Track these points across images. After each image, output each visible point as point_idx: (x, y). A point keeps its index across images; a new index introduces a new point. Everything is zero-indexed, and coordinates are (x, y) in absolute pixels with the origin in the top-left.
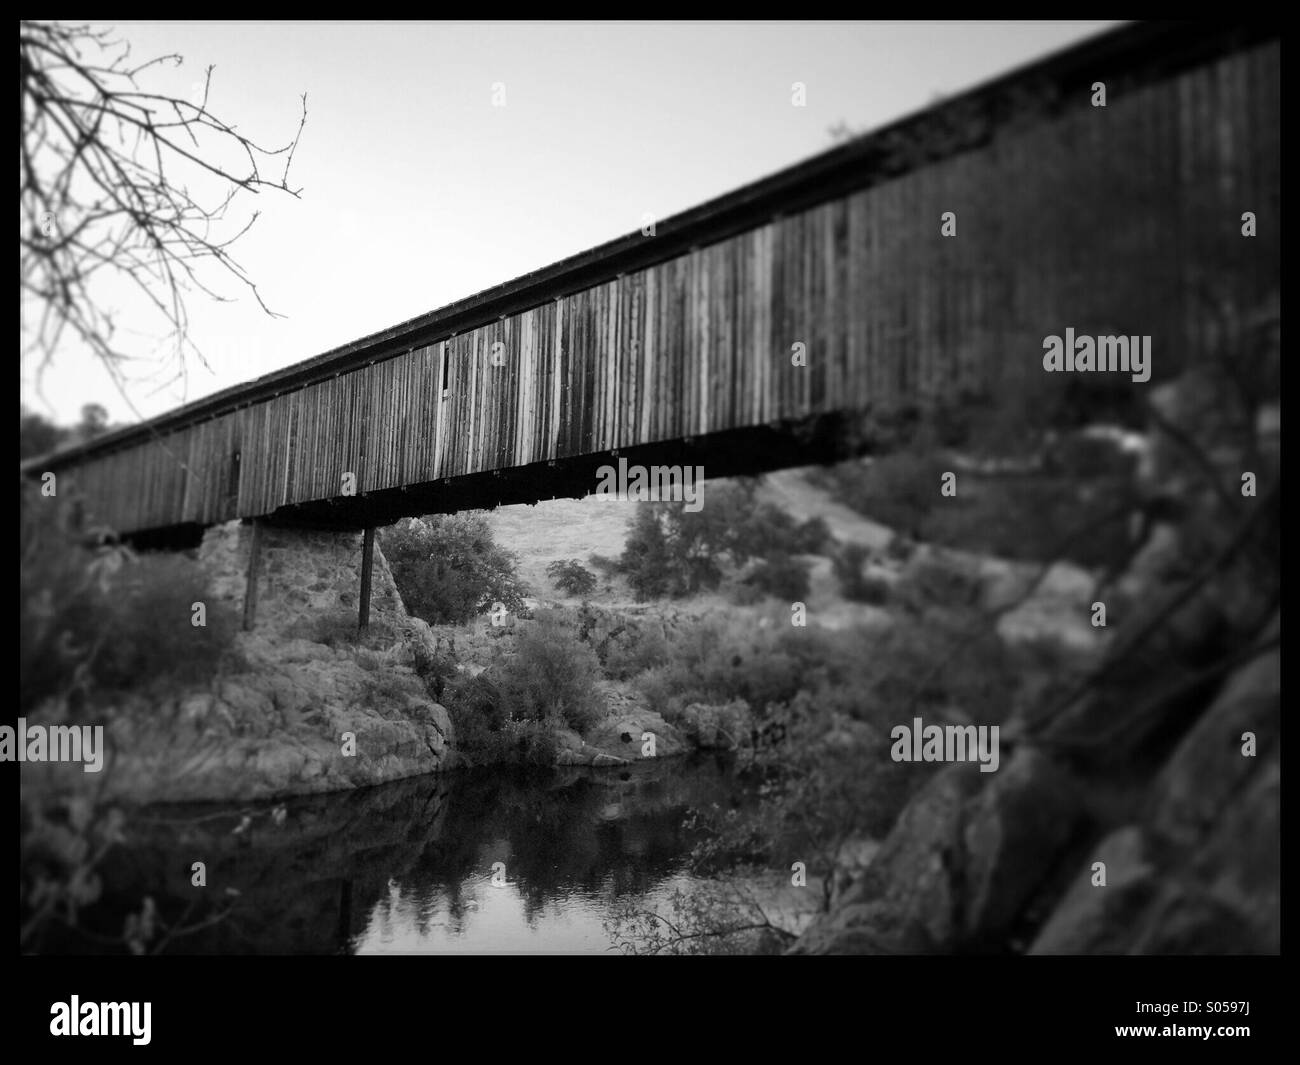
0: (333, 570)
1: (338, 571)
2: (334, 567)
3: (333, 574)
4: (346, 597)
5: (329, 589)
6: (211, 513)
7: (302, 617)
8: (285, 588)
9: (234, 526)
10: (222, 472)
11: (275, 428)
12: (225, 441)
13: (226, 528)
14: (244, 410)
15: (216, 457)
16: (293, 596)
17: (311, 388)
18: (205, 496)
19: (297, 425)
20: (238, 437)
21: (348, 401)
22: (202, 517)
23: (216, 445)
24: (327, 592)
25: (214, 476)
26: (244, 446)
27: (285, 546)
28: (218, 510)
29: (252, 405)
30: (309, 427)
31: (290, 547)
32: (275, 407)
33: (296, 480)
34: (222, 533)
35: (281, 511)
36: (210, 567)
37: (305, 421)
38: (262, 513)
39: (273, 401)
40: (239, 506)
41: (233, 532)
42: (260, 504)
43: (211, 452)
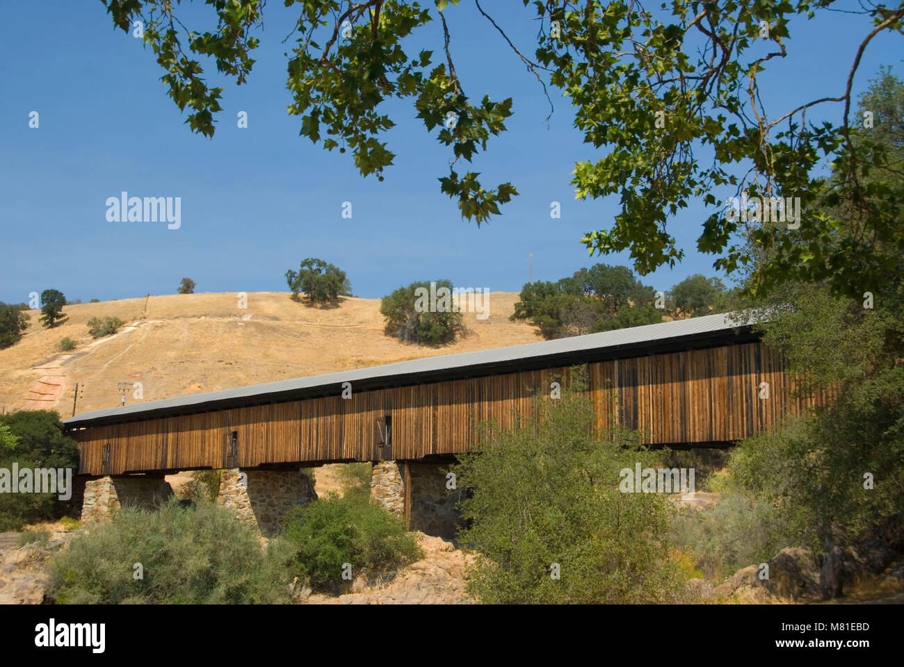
6: (369, 454)
7: (433, 522)
8: (422, 503)
9: (391, 464)
10: (376, 428)
11: (419, 405)
12: (377, 408)
13: (387, 466)
14: (392, 390)
15: (369, 417)
16: (427, 508)
17: (447, 383)
18: (361, 442)
19: (437, 405)
20: (389, 406)
21: (476, 395)
22: (361, 456)
23: (369, 410)
24: (446, 504)
25: (368, 430)
26: (394, 413)
27: (420, 476)
28: (375, 453)
29: (398, 387)
30: (447, 407)
31: (423, 476)
32: (418, 391)
33: (440, 439)
34: (384, 469)
35: (427, 456)
36: (379, 492)
37: (444, 404)
38: (413, 457)
39: (417, 387)
40: (394, 452)
41: (391, 468)
42: (411, 452)
43: (365, 413)
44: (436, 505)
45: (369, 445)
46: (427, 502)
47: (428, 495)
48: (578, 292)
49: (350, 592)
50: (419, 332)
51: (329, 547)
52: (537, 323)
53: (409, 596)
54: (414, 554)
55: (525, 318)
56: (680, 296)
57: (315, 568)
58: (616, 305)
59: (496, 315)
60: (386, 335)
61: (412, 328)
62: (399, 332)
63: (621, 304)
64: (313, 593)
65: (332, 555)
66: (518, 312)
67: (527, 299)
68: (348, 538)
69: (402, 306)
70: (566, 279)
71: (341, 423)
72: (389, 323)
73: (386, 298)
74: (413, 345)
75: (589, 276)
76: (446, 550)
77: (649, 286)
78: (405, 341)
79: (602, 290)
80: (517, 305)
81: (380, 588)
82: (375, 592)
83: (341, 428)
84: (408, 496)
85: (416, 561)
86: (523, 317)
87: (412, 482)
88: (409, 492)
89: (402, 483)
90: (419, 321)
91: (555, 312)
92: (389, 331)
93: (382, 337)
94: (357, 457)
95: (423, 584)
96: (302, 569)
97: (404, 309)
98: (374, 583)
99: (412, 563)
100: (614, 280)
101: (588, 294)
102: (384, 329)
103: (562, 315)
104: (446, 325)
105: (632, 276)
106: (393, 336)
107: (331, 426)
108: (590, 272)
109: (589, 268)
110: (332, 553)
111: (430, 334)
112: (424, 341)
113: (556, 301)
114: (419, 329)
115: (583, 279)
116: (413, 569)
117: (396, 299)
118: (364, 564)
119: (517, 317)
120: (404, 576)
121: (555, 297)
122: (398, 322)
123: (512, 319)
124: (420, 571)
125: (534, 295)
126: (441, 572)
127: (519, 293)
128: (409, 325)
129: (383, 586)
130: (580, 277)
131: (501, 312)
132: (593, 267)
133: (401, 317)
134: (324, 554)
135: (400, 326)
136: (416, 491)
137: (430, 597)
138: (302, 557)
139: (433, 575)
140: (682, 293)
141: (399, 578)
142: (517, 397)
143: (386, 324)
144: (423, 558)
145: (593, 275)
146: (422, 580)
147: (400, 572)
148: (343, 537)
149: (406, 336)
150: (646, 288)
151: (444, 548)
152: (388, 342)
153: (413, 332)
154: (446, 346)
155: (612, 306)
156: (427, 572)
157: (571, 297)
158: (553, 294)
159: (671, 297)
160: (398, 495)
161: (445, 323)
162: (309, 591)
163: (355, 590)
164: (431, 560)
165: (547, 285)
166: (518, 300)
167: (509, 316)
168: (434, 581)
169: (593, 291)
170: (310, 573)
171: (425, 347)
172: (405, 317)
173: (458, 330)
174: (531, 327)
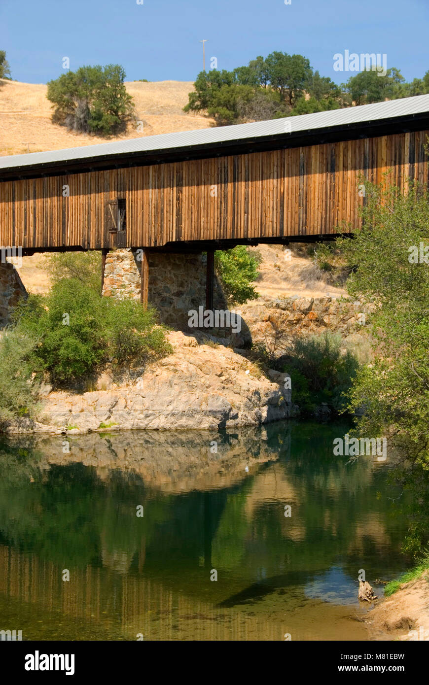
0: (186, 281)
1: (189, 282)
2: (186, 279)
3: (186, 284)
4: (195, 300)
5: (185, 295)
6: (98, 241)
7: (170, 315)
8: (159, 294)
9: (126, 253)
10: (107, 212)
11: (160, 186)
12: (107, 189)
13: (121, 254)
14: (125, 169)
15: (98, 200)
16: (164, 300)
17: (193, 161)
18: (89, 228)
19: (182, 186)
20: (122, 188)
21: (230, 175)
22: (89, 243)
23: (98, 191)
24: (183, 297)
25: (97, 215)
26: (129, 196)
27: (157, 266)
28: (105, 240)
29: (133, 166)
30: (195, 188)
31: (160, 266)
32: (159, 171)
33: (185, 225)
34: (118, 258)
35: (168, 244)
36: (113, 282)
37: (190, 184)
38: (153, 245)
39: (156, 166)
40: (129, 238)
41: (126, 257)
42: (150, 238)
43: (93, 195)
44: (174, 297)
45: (98, 231)
46: (165, 294)
47: (165, 287)
48: (254, 82)
49: (95, 390)
50: (90, 122)
51: (72, 340)
52: (212, 115)
53: (160, 394)
54: (163, 351)
55: (199, 109)
56: (356, 88)
57: (56, 363)
58: (291, 97)
59: (169, 106)
60: (53, 123)
61: (82, 116)
62: (67, 121)
63: (297, 96)
64: (53, 390)
65: (76, 349)
66: (192, 102)
67: (202, 89)
68: (92, 330)
69: (71, 92)
70: (242, 68)
71: (64, 207)
72: (57, 111)
73: (53, 82)
74: (83, 135)
75: (265, 64)
76: (190, 345)
77: (326, 77)
78: (74, 131)
79: (279, 80)
80: (191, 95)
81: (128, 385)
82: (122, 389)
83: (64, 212)
84: (146, 287)
85: (165, 357)
86: (197, 109)
87: (150, 272)
88: (146, 282)
89: (138, 273)
90: (89, 109)
91: (231, 103)
92: (57, 119)
93: (50, 125)
94: (84, 244)
95: (176, 381)
96: (41, 365)
97: (72, 95)
98: (120, 380)
99: (160, 358)
100: (291, 70)
101: (263, 85)
102: (51, 117)
103: (239, 106)
104: (117, 115)
105: (309, 67)
106: (61, 125)
107: (51, 209)
108: (267, 61)
109: (265, 57)
110: (76, 347)
111: (101, 124)
112: (94, 131)
113: (233, 91)
114: (89, 119)
115: (259, 69)
116: (163, 365)
117: (63, 84)
118: (108, 359)
119: (191, 107)
120: (153, 372)
121: (232, 87)
122: (66, 110)
123: (185, 110)
124: (172, 367)
125: (209, 84)
126: (192, 368)
127: (193, 83)
128: (78, 113)
129: (130, 383)
130: (256, 66)
131: (173, 103)
132: (270, 56)
133: (69, 105)
134: (67, 348)
135: (68, 115)
136: (153, 282)
137: (183, 394)
138: (42, 352)
139: (185, 371)
140: (359, 85)
141: (148, 374)
142: (281, 176)
143: (52, 112)
144: (172, 353)
145: (270, 65)
146: (174, 376)
147: (148, 368)
148: (87, 329)
149: (75, 125)
150: (323, 79)
151: (187, 343)
152: (56, 131)
153: (82, 121)
154: (117, 137)
155: (288, 98)
156: (178, 368)
157: (247, 87)
158: (229, 83)
159: (347, 90)
160: (133, 285)
161: (116, 112)
162: (49, 388)
163: (100, 387)
164: (181, 355)
165: (223, 73)
166: (193, 90)
167: (183, 107)
168: (187, 378)
169: (268, 82)
170: (49, 369)
171: (95, 138)
172: (73, 104)
173: (129, 120)
174: (206, 119)
